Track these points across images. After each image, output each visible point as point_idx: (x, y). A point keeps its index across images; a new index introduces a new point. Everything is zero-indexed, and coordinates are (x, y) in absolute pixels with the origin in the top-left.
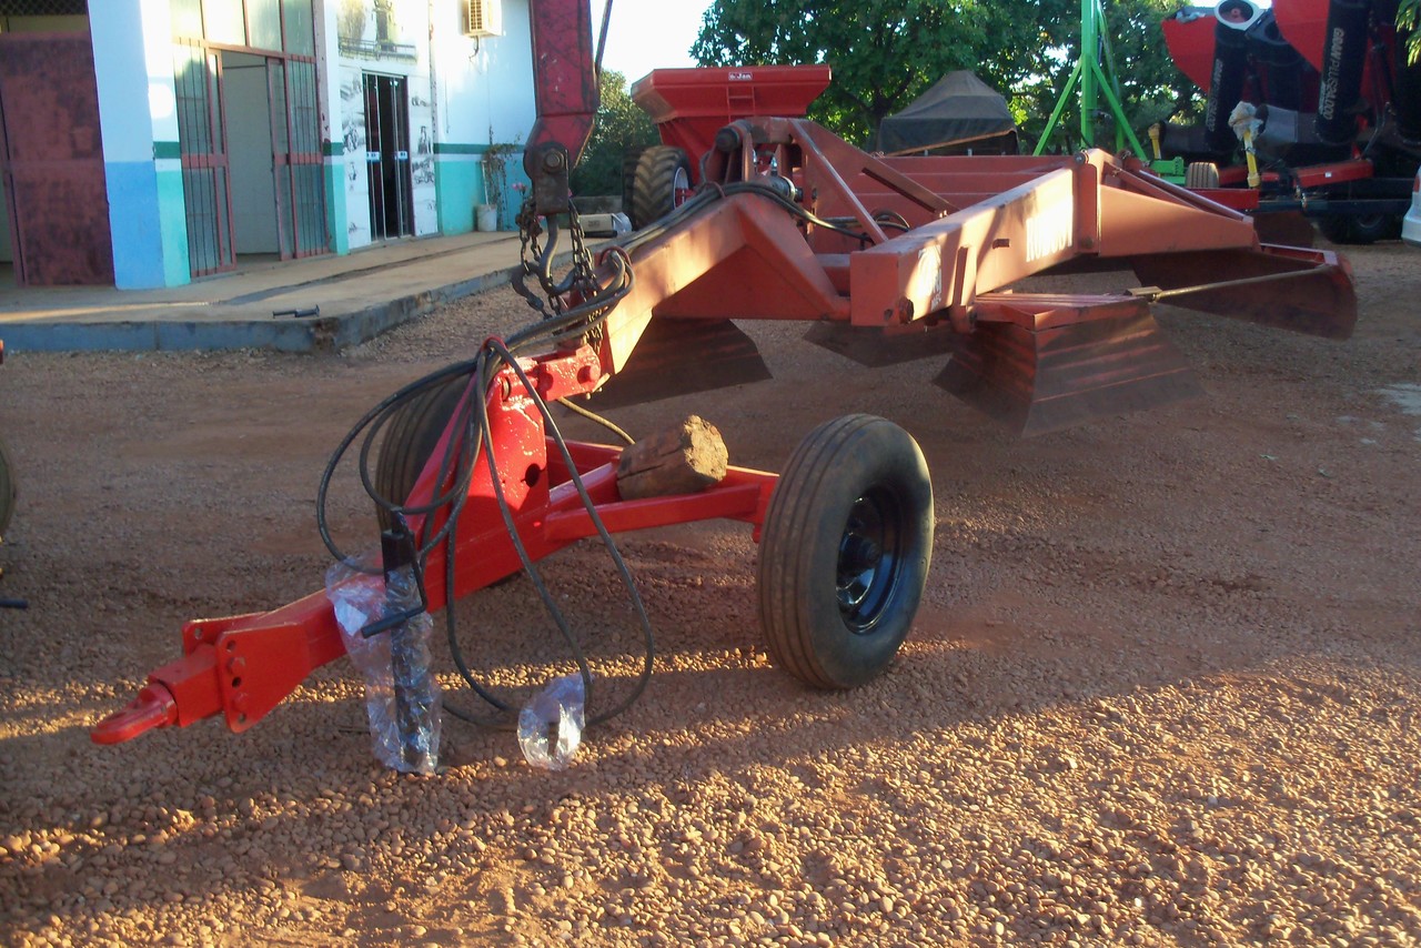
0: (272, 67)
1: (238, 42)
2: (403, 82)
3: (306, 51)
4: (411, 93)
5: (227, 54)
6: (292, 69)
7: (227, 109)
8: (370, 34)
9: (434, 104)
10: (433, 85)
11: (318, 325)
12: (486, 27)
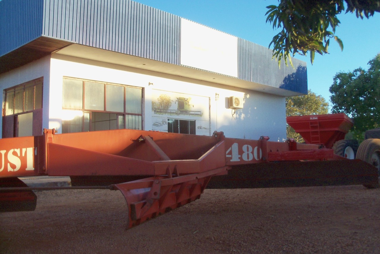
0: (119, 116)
3: (137, 112)
4: (197, 125)
6: (129, 118)
8: (174, 107)
9: (210, 129)
10: (210, 123)
12: (235, 105)
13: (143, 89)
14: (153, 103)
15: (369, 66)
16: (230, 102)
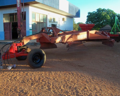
0: (42, 23)
1: (39, 21)
2: (56, 25)
3: (46, 22)
4: (57, 26)
5: (37, 22)
6: (44, 24)
7: (37, 27)
8: (53, 21)
9: (59, 27)
10: (59, 25)
11: (35, 43)
12: (65, 20)
13: (47, 15)
14: (49, 19)
15: (97, 11)
16: (63, 19)
